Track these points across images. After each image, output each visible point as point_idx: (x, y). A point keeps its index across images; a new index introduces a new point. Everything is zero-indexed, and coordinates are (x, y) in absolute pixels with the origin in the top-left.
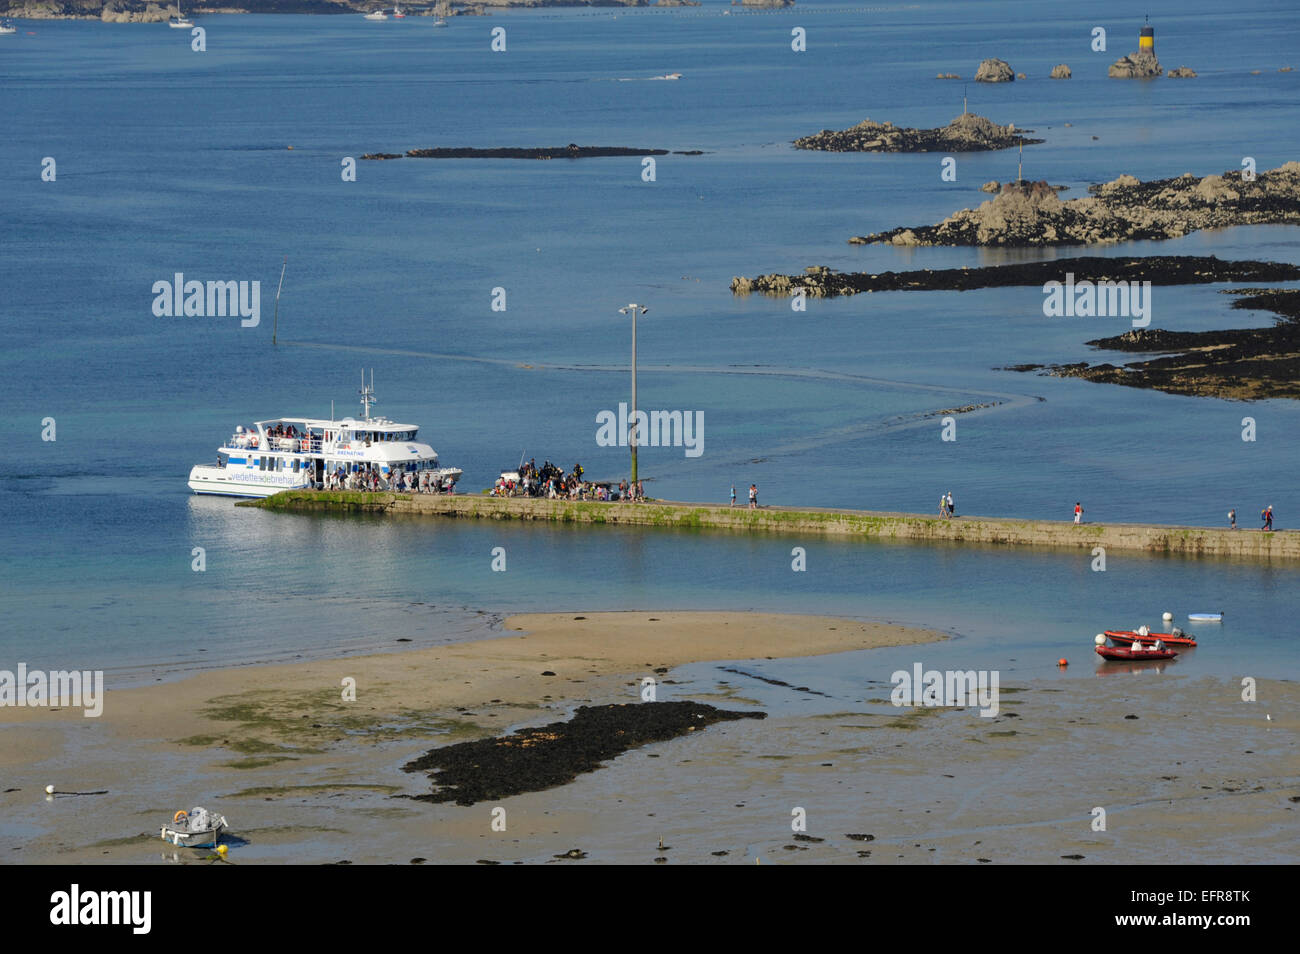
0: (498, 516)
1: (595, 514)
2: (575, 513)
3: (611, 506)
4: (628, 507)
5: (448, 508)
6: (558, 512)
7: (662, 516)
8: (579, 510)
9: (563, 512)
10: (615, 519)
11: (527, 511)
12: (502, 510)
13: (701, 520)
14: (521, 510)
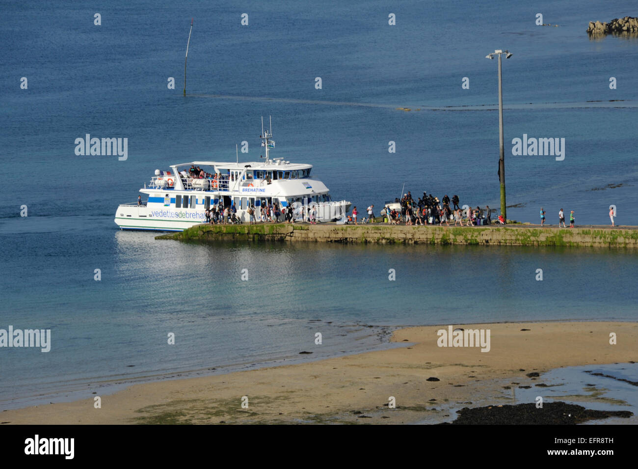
0: (384, 241)
1: (470, 238)
2: (452, 237)
3: (483, 230)
4: (498, 230)
5: (340, 236)
6: (437, 236)
7: (529, 237)
8: (455, 235)
9: (441, 236)
10: (487, 241)
11: (409, 236)
12: (387, 236)
13: (565, 240)
14: (404, 236)
